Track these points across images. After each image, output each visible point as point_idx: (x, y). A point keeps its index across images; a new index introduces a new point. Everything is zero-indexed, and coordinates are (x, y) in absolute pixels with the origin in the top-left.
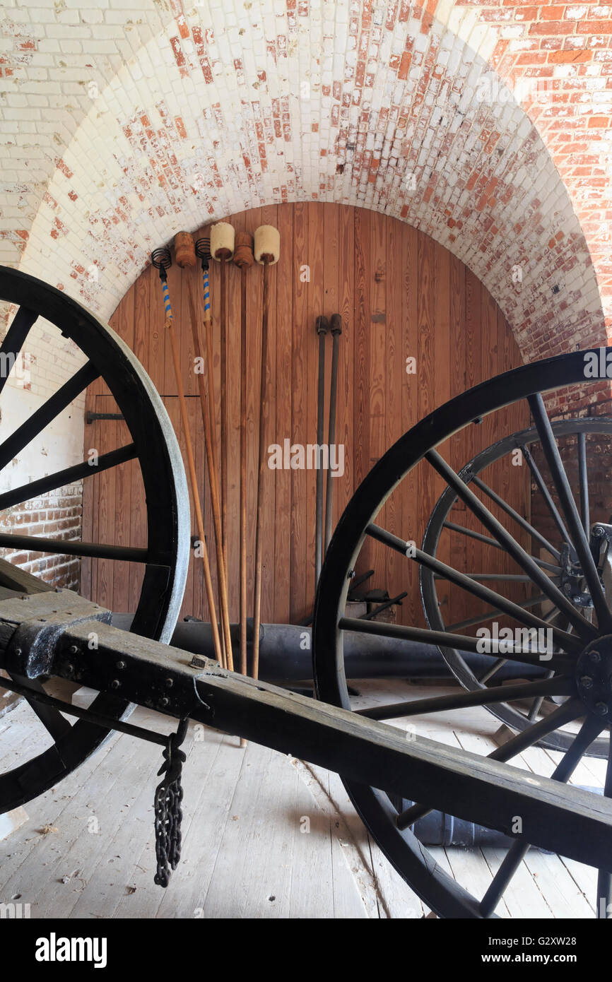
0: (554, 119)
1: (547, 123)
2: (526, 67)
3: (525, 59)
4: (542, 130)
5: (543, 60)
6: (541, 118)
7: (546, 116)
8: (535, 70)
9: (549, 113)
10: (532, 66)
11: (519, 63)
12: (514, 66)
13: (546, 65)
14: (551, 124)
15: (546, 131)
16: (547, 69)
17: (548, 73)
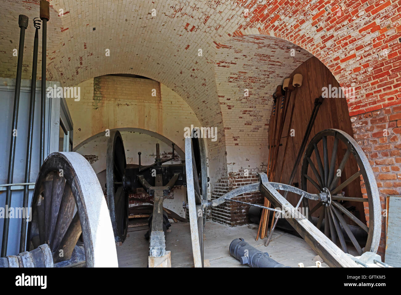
0: (285, 34)
1: (284, 36)
2: (268, 29)
3: (266, 28)
4: (285, 38)
5: (270, 25)
6: (282, 36)
7: (282, 35)
8: (270, 28)
9: (282, 34)
10: (269, 28)
11: (266, 29)
12: (266, 31)
13: (271, 25)
14: (285, 36)
15: (286, 38)
16: (272, 26)
17: (274, 26)
